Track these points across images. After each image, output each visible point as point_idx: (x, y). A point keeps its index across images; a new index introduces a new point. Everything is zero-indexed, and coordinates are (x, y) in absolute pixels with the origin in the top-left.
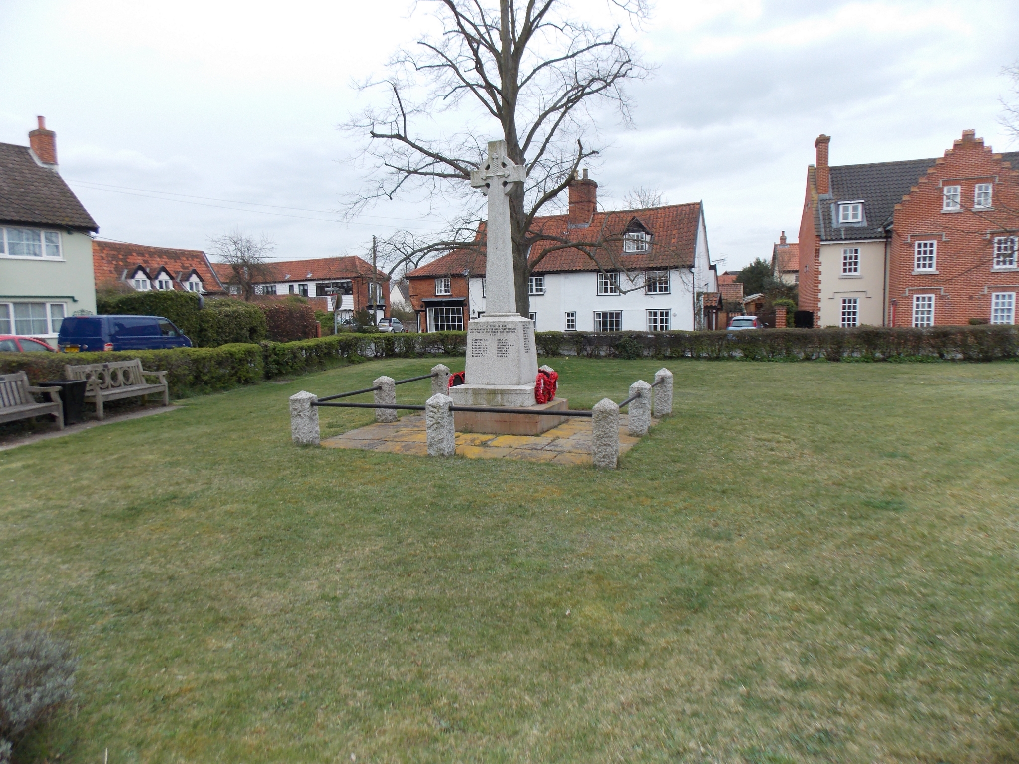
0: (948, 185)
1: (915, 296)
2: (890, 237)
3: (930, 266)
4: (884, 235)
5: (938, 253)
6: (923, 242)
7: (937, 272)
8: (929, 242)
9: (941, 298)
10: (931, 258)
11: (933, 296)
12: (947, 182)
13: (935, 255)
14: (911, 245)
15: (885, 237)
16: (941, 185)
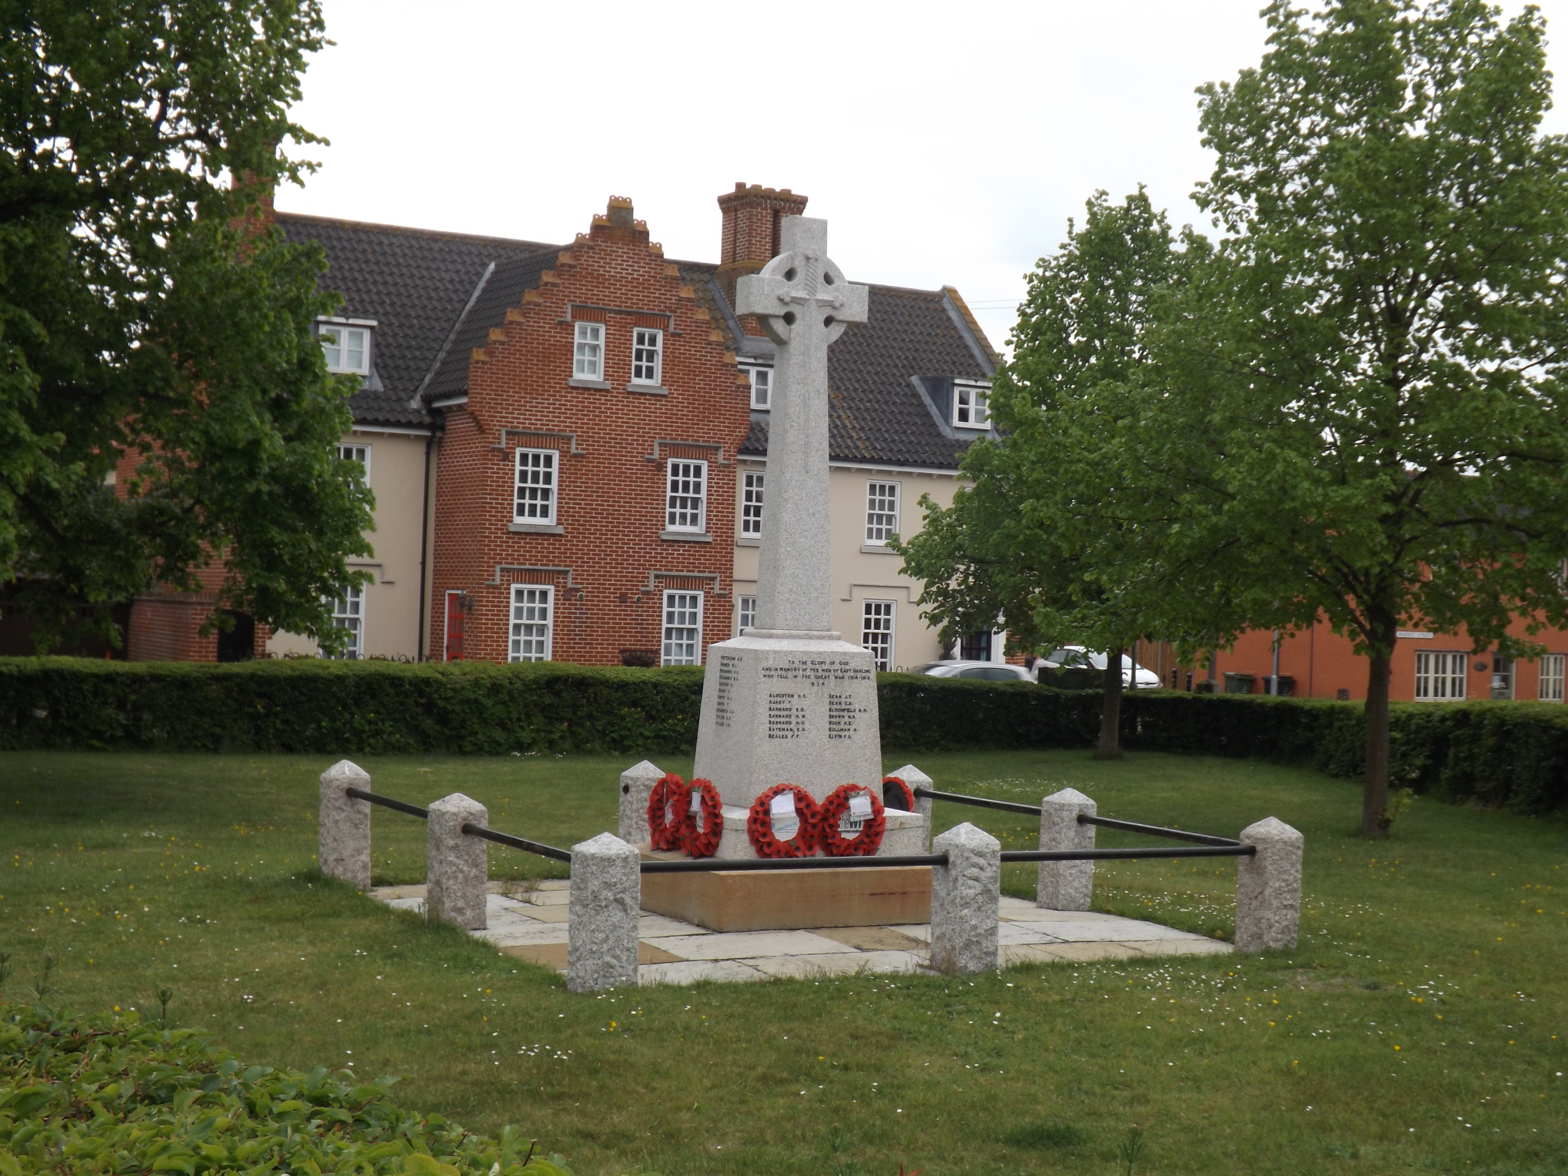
0: (582, 319)
1: (514, 587)
2: (442, 428)
3: (545, 512)
4: (427, 420)
5: (561, 482)
6: (531, 451)
7: (560, 530)
8: (542, 452)
9: (566, 595)
10: (546, 493)
11: (551, 589)
12: (583, 312)
13: (554, 486)
14: (507, 456)
15: (432, 427)
16: (569, 318)
